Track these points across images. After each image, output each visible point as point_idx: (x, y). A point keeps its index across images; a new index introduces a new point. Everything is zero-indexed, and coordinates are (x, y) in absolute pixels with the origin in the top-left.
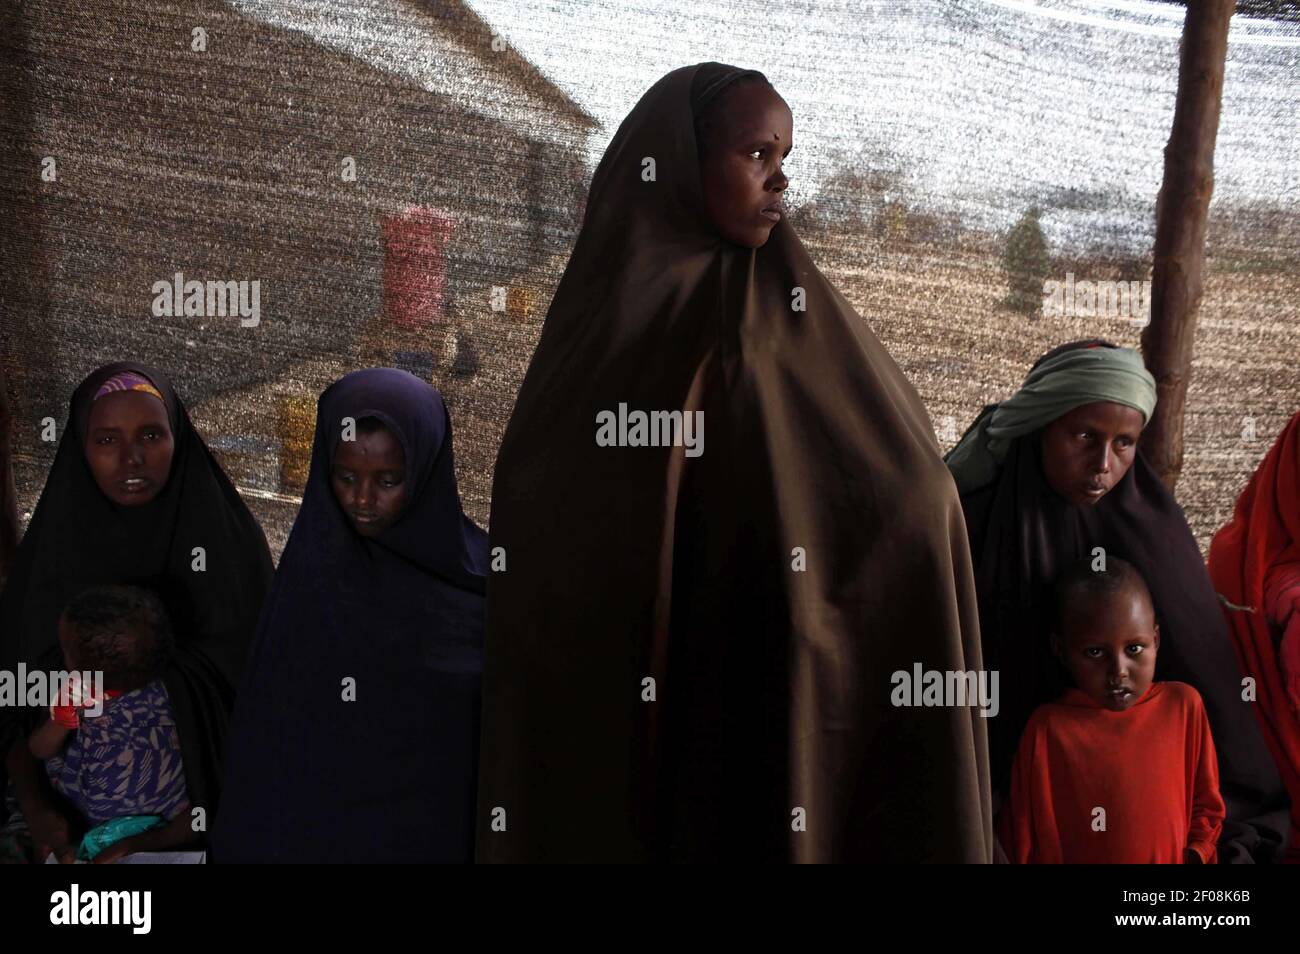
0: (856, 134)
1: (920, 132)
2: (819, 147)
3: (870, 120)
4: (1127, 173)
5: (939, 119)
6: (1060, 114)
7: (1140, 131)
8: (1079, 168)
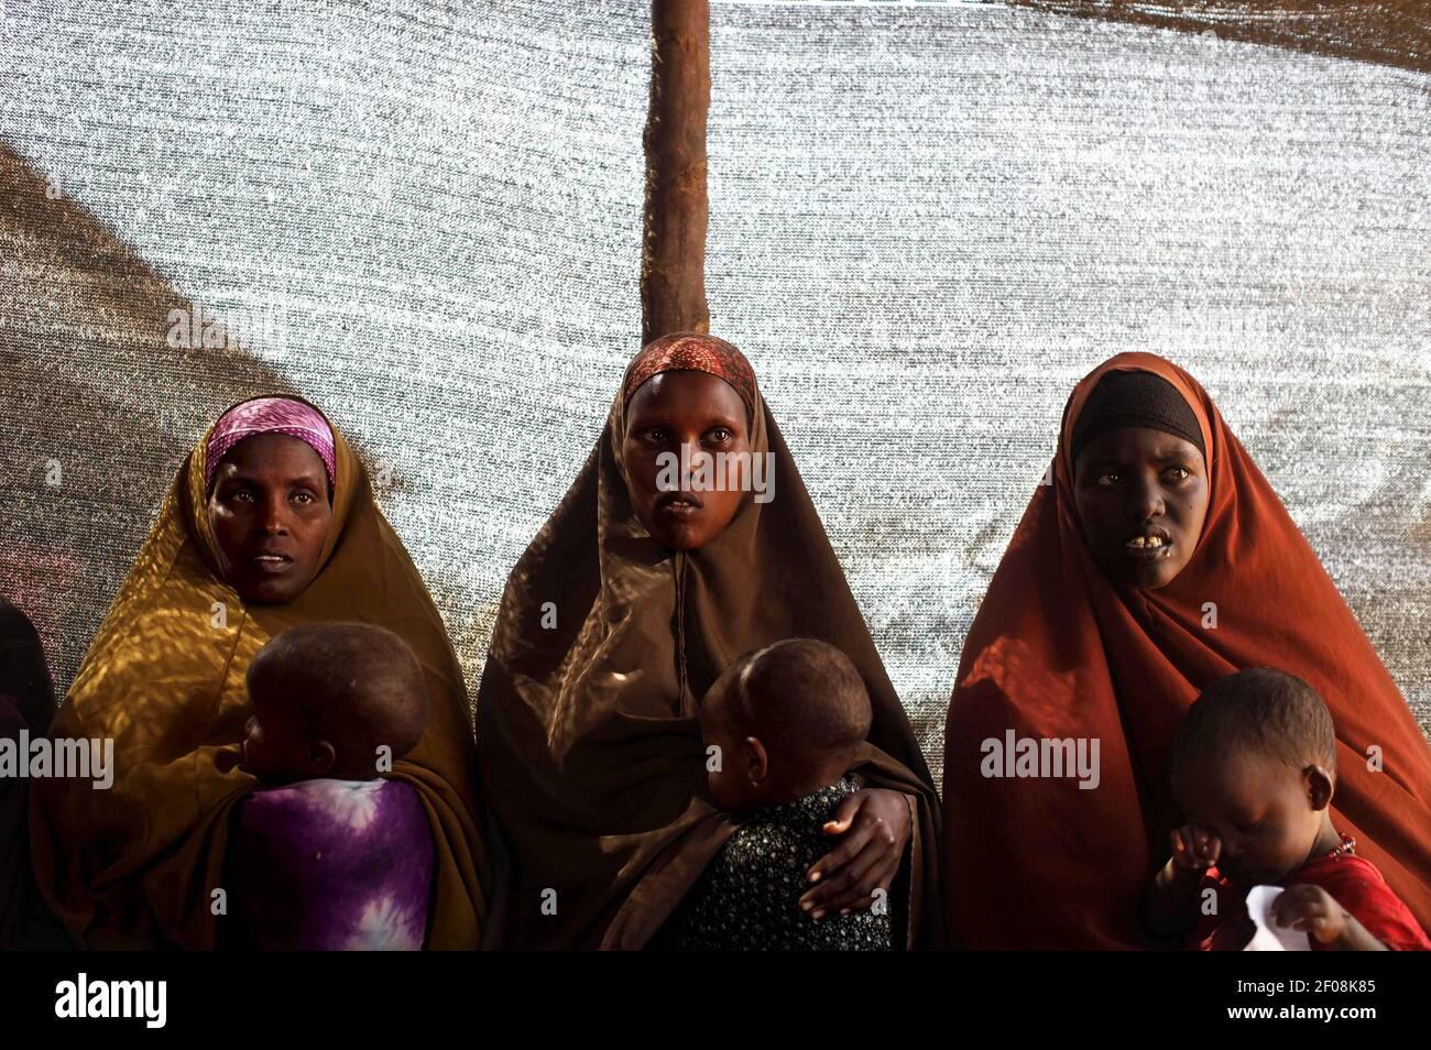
0: (226, 114)
1: (313, 111)
2: (177, 130)
3: (245, 96)
4: (603, 166)
5: (338, 95)
6: (505, 90)
7: (615, 113)
8: (535, 158)
